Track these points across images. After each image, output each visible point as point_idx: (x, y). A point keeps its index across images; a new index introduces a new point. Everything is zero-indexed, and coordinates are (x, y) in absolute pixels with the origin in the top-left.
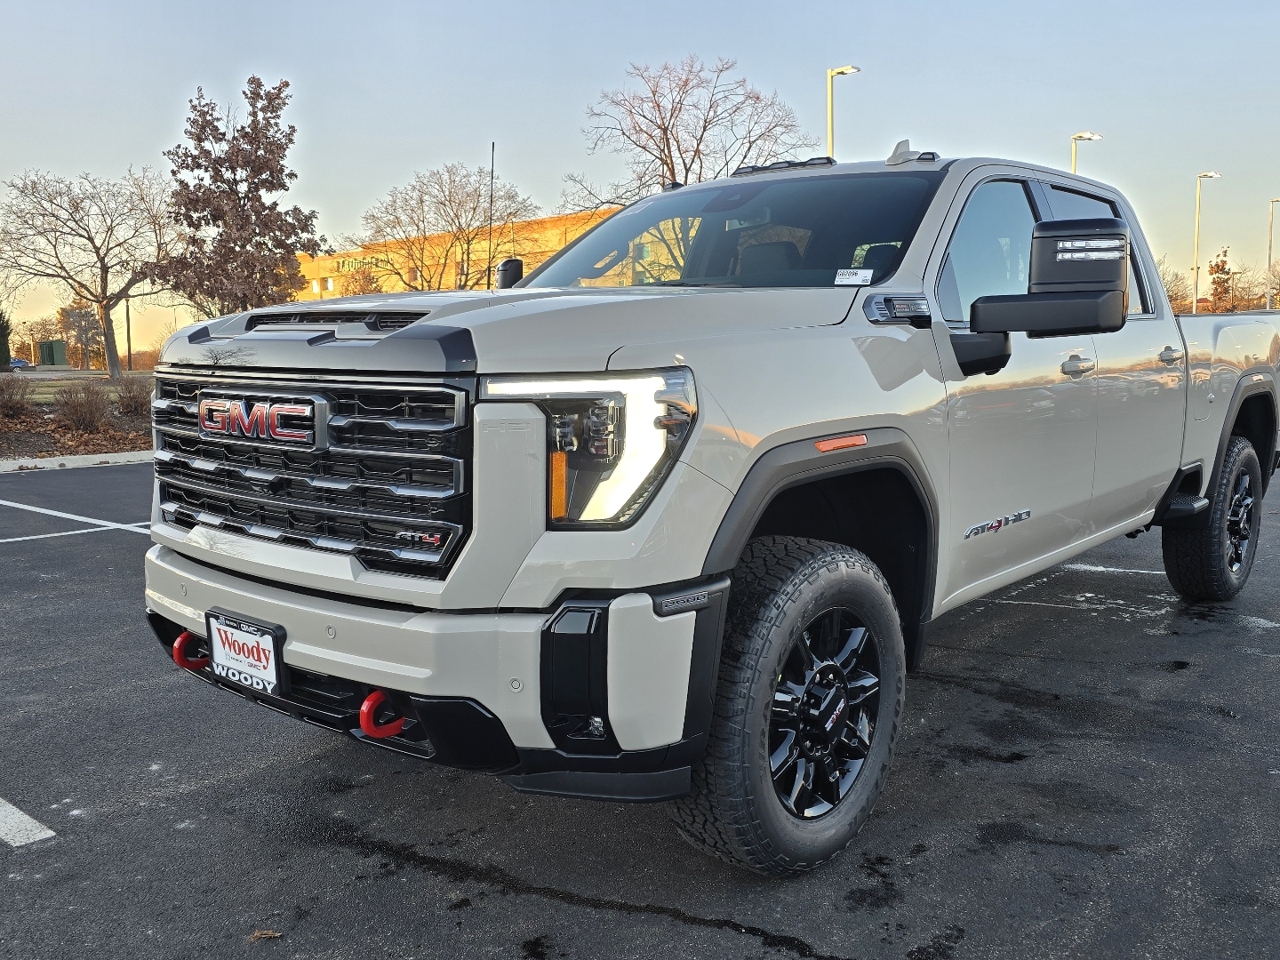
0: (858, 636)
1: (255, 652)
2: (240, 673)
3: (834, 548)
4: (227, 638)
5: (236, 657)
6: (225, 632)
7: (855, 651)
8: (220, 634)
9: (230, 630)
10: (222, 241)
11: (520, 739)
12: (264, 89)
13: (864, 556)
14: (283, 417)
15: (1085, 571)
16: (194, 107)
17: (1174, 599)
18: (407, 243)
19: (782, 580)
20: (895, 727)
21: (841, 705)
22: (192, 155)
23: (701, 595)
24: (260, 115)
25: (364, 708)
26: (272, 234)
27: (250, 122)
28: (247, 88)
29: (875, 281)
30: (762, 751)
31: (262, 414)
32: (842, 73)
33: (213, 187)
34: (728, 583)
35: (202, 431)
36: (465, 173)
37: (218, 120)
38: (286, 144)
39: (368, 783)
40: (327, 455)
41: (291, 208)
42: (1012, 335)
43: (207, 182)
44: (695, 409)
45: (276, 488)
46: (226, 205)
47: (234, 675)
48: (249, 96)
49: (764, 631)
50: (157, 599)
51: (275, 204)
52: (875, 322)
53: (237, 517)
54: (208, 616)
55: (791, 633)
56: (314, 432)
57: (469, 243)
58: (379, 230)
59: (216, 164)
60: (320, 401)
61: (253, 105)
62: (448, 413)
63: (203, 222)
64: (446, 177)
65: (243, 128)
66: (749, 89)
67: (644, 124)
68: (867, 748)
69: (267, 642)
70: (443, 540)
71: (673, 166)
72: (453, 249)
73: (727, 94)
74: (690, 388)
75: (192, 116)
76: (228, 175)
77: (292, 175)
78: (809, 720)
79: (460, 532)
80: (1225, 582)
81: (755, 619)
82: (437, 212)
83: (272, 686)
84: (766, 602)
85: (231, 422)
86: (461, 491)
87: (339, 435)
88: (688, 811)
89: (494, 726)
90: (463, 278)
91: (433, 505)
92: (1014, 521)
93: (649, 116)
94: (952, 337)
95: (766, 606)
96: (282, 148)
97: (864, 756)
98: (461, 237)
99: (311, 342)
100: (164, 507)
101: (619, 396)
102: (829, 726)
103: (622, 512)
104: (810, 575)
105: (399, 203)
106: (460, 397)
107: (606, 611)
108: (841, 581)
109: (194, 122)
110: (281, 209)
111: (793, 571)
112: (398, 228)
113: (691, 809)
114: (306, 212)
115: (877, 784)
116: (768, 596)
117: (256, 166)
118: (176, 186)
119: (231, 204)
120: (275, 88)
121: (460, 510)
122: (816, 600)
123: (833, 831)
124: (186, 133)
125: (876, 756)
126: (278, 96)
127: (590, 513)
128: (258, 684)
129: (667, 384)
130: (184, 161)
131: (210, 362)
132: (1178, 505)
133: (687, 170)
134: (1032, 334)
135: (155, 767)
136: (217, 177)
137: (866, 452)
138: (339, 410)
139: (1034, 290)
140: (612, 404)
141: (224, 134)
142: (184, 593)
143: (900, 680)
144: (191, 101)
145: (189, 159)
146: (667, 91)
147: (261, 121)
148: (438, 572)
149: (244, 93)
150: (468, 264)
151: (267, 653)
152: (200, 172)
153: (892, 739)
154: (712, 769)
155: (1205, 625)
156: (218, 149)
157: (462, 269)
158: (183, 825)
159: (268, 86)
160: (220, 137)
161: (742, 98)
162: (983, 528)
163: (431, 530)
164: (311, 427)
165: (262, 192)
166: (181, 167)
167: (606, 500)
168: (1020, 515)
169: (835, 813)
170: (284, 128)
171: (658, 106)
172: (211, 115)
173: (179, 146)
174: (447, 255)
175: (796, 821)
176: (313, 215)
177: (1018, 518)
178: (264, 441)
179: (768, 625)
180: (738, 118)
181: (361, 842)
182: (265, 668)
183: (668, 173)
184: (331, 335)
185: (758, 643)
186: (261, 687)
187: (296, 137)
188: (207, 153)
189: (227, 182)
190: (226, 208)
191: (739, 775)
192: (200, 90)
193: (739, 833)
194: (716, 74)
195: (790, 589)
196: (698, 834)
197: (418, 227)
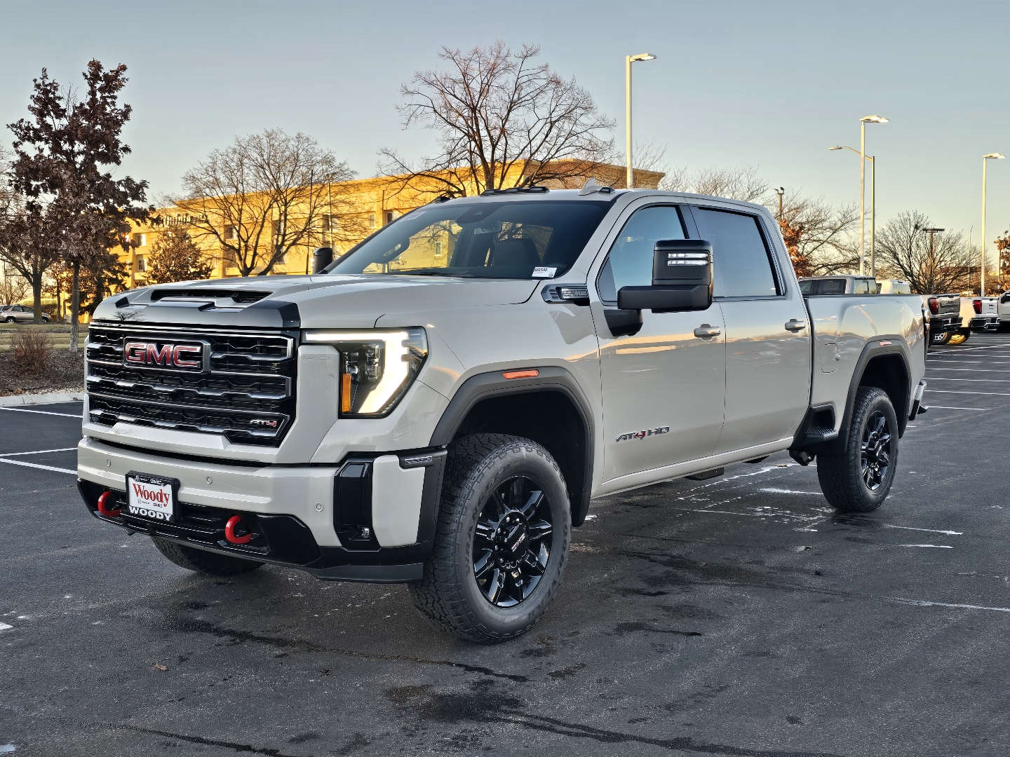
0: (537, 496)
1: (160, 497)
2: (148, 511)
3: (519, 439)
4: (140, 489)
5: (145, 500)
6: (139, 486)
7: (534, 505)
8: (135, 487)
9: (142, 484)
10: (58, 207)
11: (321, 541)
12: (103, 71)
13: (540, 446)
14: (182, 353)
15: (774, 493)
16: (38, 86)
17: (830, 511)
18: (225, 203)
19: (483, 455)
20: (562, 558)
21: (523, 537)
22: (33, 129)
23: (428, 457)
24: (98, 95)
25: (228, 525)
26: (105, 201)
27: (88, 100)
28: (87, 70)
29: (558, 275)
30: (467, 556)
31: (169, 351)
32: (640, 60)
33: (51, 157)
34: (446, 452)
35: (126, 361)
36: (284, 138)
37: (60, 98)
38: (121, 120)
39: (218, 604)
40: (209, 375)
41: (124, 178)
42: (643, 311)
43: (47, 152)
44: (426, 351)
45: (175, 397)
46: (65, 175)
47: (143, 512)
48: (89, 77)
49: (470, 484)
50: (87, 471)
51: (109, 176)
52: (549, 302)
53: (145, 417)
54: (127, 477)
55: (487, 487)
56: (202, 363)
57: (286, 204)
58: (198, 191)
59: (56, 138)
60: (207, 344)
61: (92, 86)
62: (282, 351)
63: (41, 190)
64: (265, 141)
65: (82, 105)
66: (551, 73)
67: (454, 102)
68: (544, 569)
69: (168, 489)
70: (278, 424)
71: (481, 142)
72: (270, 210)
73: (530, 77)
74: (424, 338)
75: (36, 94)
76: (66, 147)
77: (126, 149)
78: (501, 544)
79: (289, 419)
80: (864, 497)
81: (465, 478)
82: (257, 176)
83: (170, 516)
84: (473, 468)
85: (147, 357)
86: (290, 395)
87: (216, 364)
88: (424, 596)
89: (306, 532)
90: (280, 238)
91: (273, 403)
92: (656, 433)
93: (459, 96)
94: (606, 312)
95: (472, 470)
96: (118, 124)
97: (542, 574)
98: (279, 198)
99: (201, 309)
100: (93, 412)
101: (382, 343)
102: (514, 548)
103: (383, 408)
104: (501, 453)
105: (220, 164)
106: (290, 341)
107: (371, 465)
108: (522, 459)
109: (37, 100)
110: (114, 179)
111: (490, 450)
112: (217, 189)
113: (425, 594)
114: (138, 181)
115: (549, 592)
116: (473, 464)
117: (92, 140)
118: (17, 158)
119: (69, 173)
120: (113, 71)
121: (289, 406)
122: (504, 468)
123: (517, 617)
124: (29, 108)
125: (550, 575)
126: (115, 78)
127: (364, 410)
128: (160, 516)
129: (410, 336)
130: (26, 133)
131: (119, 319)
132: (813, 434)
133: (494, 147)
134: (654, 311)
135: (68, 597)
136: (56, 149)
137: (537, 380)
138: (216, 349)
139: (656, 283)
140: (377, 347)
141: (64, 111)
142: (109, 465)
143: (566, 527)
144: (35, 80)
145: (31, 132)
146: (475, 73)
147: (99, 99)
148: (275, 443)
149: (84, 74)
150: (285, 225)
151: (167, 496)
152: (41, 144)
153: (561, 565)
154: (436, 566)
155: (842, 526)
156: (58, 124)
157: (279, 230)
158: (96, 623)
159: (107, 69)
160: (60, 113)
161: (544, 82)
162: (630, 436)
163: (271, 418)
164: (200, 359)
165: (97, 163)
166: (23, 139)
167: (374, 401)
168: (661, 429)
169: (519, 606)
170: (120, 105)
171: (468, 86)
172: (54, 93)
173: (22, 120)
174: (264, 216)
175: (492, 606)
176: (143, 184)
177: (659, 431)
178: (169, 367)
179: (472, 481)
180: (540, 101)
181: (215, 630)
182: (165, 505)
183: (476, 148)
184: (212, 305)
185: (466, 491)
186: (162, 517)
187: (131, 115)
188: (47, 127)
189: (65, 153)
190: (65, 177)
191: (452, 569)
192: (44, 70)
193: (454, 607)
194: (521, 60)
195: (488, 461)
196: (430, 612)
197: (237, 189)
